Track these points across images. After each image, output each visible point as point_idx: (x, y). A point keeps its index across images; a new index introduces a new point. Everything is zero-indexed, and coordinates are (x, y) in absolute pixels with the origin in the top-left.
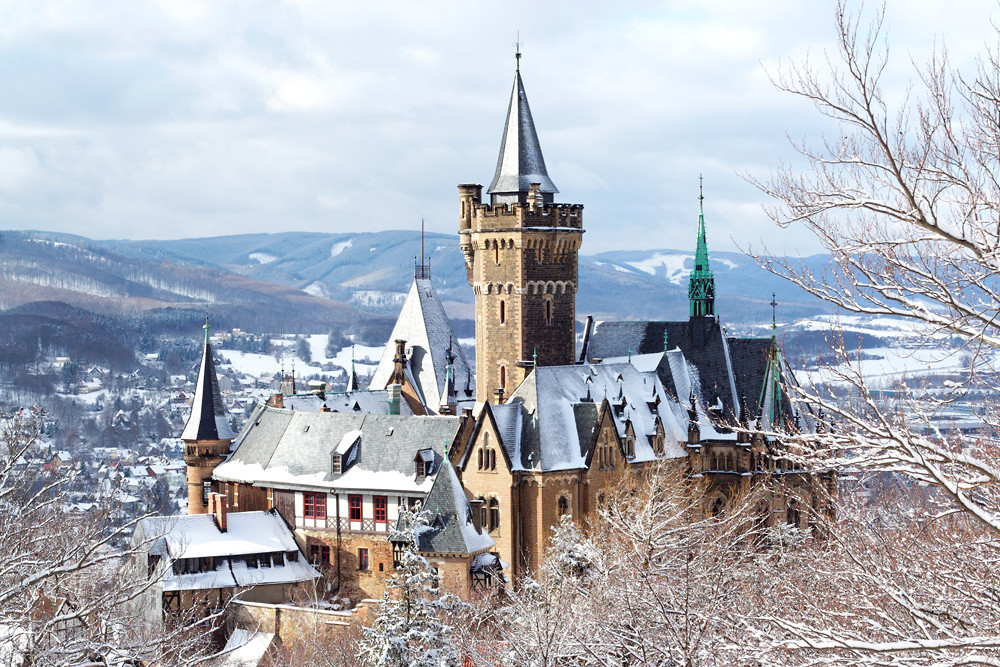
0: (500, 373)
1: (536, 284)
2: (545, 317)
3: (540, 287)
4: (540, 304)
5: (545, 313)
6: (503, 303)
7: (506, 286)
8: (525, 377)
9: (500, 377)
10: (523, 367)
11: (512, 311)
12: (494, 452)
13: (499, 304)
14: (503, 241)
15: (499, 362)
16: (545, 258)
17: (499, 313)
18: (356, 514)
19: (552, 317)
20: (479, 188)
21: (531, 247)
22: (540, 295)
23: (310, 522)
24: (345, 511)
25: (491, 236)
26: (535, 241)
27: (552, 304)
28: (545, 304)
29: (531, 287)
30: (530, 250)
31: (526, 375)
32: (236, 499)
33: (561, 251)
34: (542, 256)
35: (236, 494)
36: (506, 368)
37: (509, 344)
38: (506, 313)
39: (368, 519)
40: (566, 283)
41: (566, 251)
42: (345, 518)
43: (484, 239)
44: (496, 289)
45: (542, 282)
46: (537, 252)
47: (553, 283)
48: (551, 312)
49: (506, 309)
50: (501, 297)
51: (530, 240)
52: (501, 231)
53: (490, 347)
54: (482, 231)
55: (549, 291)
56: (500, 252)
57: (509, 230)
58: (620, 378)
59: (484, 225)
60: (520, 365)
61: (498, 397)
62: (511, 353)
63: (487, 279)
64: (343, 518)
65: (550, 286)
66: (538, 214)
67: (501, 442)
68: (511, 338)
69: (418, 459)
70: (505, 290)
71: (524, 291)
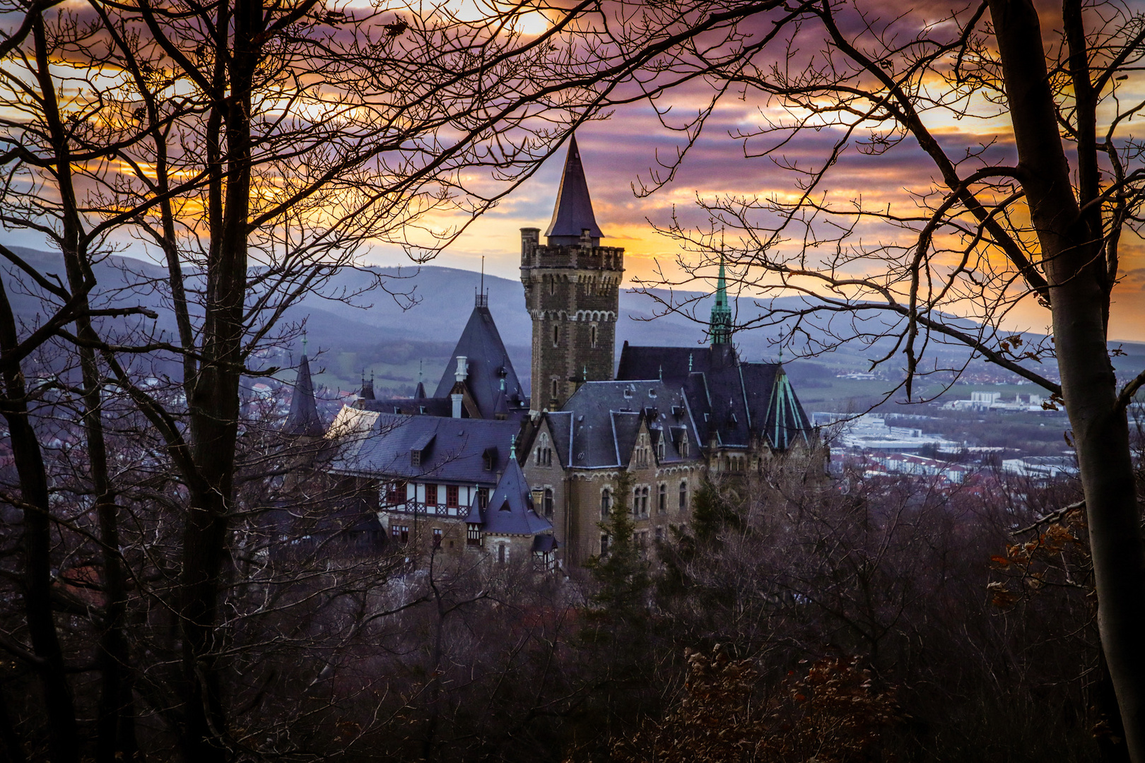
0: (552, 386)
1: (584, 313)
2: (591, 340)
3: (588, 315)
4: (587, 330)
5: (591, 337)
6: (556, 327)
7: (560, 314)
8: (576, 390)
9: (552, 390)
10: (574, 381)
11: (564, 333)
12: (550, 450)
13: (553, 329)
14: (558, 276)
15: (551, 377)
16: (592, 291)
17: (552, 337)
18: (431, 499)
19: (596, 340)
20: (537, 231)
21: (582, 282)
22: (587, 322)
23: (393, 507)
24: (421, 498)
25: (548, 271)
26: (585, 277)
27: (596, 330)
28: (591, 330)
29: (580, 315)
30: (581, 284)
31: (577, 388)
33: (605, 286)
34: (590, 290)
36: (558, 382)
37: (560, 362)
38: (558, 336)
39: (442, 505)
40: (609, 313)
41: (610, 286)
42: (422, 503)
43: (542, 274)
44: (551, 316)
45: (590, 312)
46: (586, 286)
47: (598, 313)
48: (596, 336)
49: (559, 333)
50: (555, 324)
51: (580, 276)
52: (556, 268)
53: (544, 365)
54: (541, 267)
55: (595, 319)
56: (555, 286)
57: (563, 267)
58: (653, 393)
59: (542, 262)
60: (572, 380)
61: (553, 406)
62: (562, 370)
63: (543, 308)
64: (420, 503)
65: (595, 315)
66: (588, 255)
67: (555, 443)
68: (563, 357)
69: (485, 455)
70: (558, 318)
71: (575, 318)
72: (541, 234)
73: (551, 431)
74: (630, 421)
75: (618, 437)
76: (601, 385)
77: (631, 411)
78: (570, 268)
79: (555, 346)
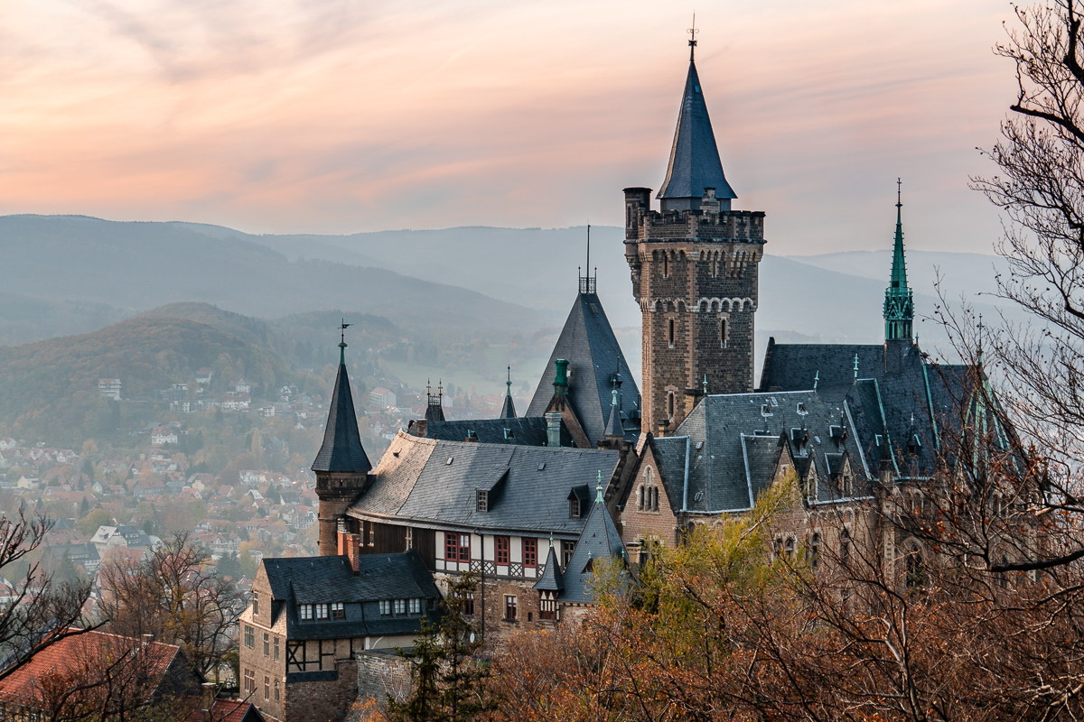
0: (668, 401)
1: (710, 302)
2: (720, 338)
3: (715, 304)
4: (714, 324)
5: (720, 334)
6: (672, 322)
7: (676, 303)
8: (694, 406)
9: (667, 406)
10: (692, 395)
11: (683, 330)
12: (656, 489)
13: (667, 323)
14: (673, 252)
15: (666, 389)
16: (720, 272)
17: (667, 334)
18: (502, 557)
19: (727, 338)
20: (649, 191)
21: (705, 259)
22: (714, 314)
23: (452, 566)
24: (490, 554)
25: (659, 246)
26: (710, 252)
27: (727, 323)
28: (720, 324)
29: (704, 304)
30: (704, 263)
31: (696, 403)
32: (372, 538)
33: (738, 264)
34: (717, 269)
35: (372, 532)
36: (675, 396)
37: (678, 368)
38: (675, 333)
39: (516, 563)
40: (744, 300)
41: (745, 264)
42: (490, 562)
43: (652, 250)
44: (665, 306)
45: (717, 299)
46: (711, 265)
47: (729, 300)
48: (727, 332)
49: (675, 329)
50: (671, 316)
51: (703, 252)
52: (670, 241)
53: (657, 372)
54: (650, 241)
55: (724, 310)
56: (669, 265)
57: (679, 240)
58: (803, 408)
59: (651, 234)
60: (690, 393)
61: (662, 428)
62: (681, 379)
63: (654, 295)
64: (488, 562)
65: (726, 303)
66: (713, 222)
67: (664, 479)
68: (681, 362)
69: (572, 497)
70: (674, 308)
71: (696, 308)
72: (653, 196)
73: (658, 463)
74: (767, 448)
75: (751, 469)
76: (727, 399)
77: (770, 434)
78: (688, 241)
79: (671, 347)
